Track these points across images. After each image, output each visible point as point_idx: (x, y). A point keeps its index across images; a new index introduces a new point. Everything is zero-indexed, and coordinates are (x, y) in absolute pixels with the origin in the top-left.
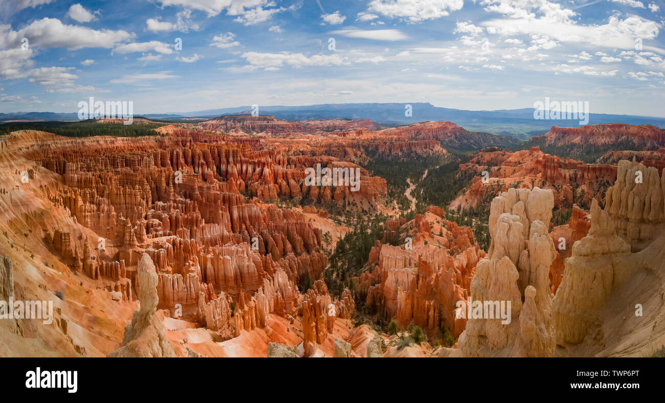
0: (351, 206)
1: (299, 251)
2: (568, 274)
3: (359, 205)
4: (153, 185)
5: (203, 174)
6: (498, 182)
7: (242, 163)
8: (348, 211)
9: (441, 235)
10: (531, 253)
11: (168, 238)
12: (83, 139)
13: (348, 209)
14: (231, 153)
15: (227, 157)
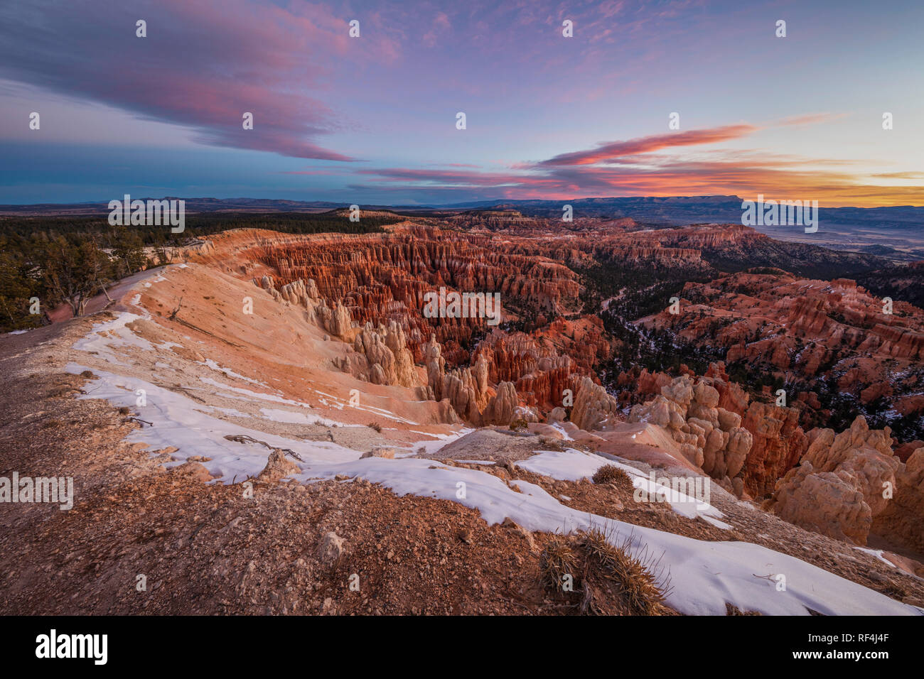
3: (540, 302)
4: (359, 275)
5: (418, 267)
8: (528, 306)
9: (572, 338)
12: (309, 236)
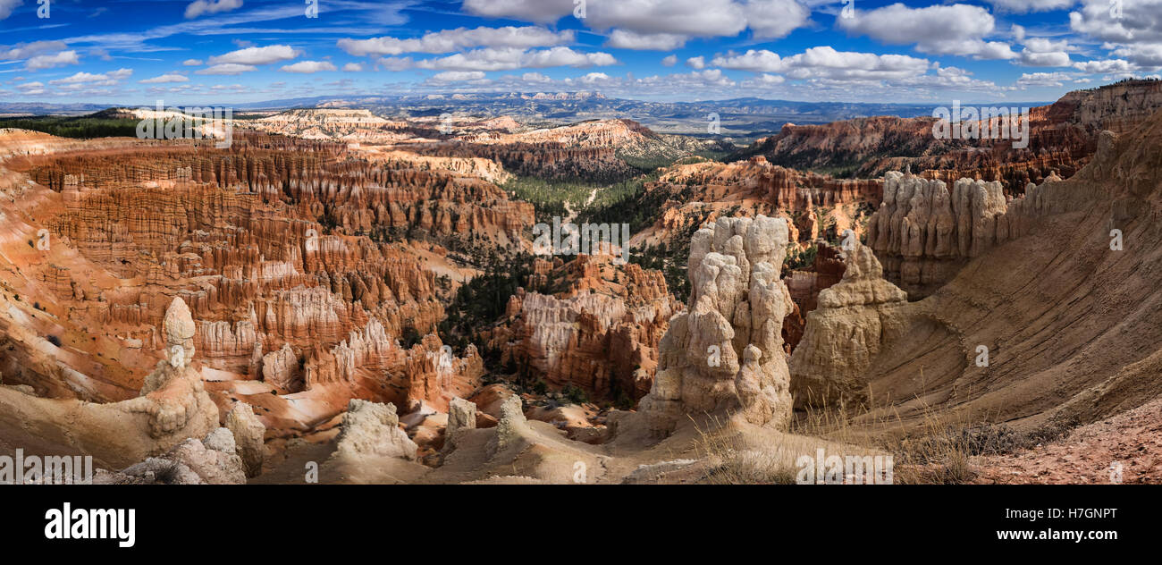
0: (482, 240)
1: (402, 298)
2: (811, 330)
3: (492, 239)
4: (190, 208)
5: (264, 193)
6: (702, 207)
7: (321, 178)
8: (476, 248)
9: (615, 281)
10: (753, 306)
11: (209, 277)
13: (475, 244)
14: (305, 165)
15: (300, 168)
